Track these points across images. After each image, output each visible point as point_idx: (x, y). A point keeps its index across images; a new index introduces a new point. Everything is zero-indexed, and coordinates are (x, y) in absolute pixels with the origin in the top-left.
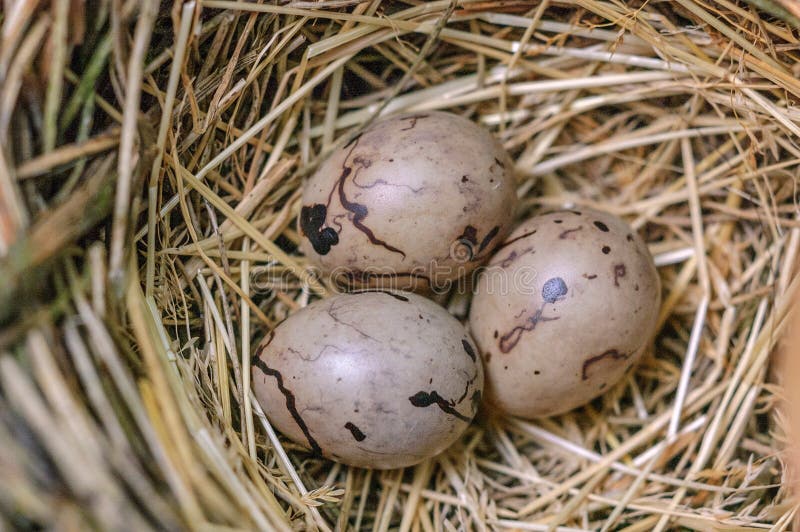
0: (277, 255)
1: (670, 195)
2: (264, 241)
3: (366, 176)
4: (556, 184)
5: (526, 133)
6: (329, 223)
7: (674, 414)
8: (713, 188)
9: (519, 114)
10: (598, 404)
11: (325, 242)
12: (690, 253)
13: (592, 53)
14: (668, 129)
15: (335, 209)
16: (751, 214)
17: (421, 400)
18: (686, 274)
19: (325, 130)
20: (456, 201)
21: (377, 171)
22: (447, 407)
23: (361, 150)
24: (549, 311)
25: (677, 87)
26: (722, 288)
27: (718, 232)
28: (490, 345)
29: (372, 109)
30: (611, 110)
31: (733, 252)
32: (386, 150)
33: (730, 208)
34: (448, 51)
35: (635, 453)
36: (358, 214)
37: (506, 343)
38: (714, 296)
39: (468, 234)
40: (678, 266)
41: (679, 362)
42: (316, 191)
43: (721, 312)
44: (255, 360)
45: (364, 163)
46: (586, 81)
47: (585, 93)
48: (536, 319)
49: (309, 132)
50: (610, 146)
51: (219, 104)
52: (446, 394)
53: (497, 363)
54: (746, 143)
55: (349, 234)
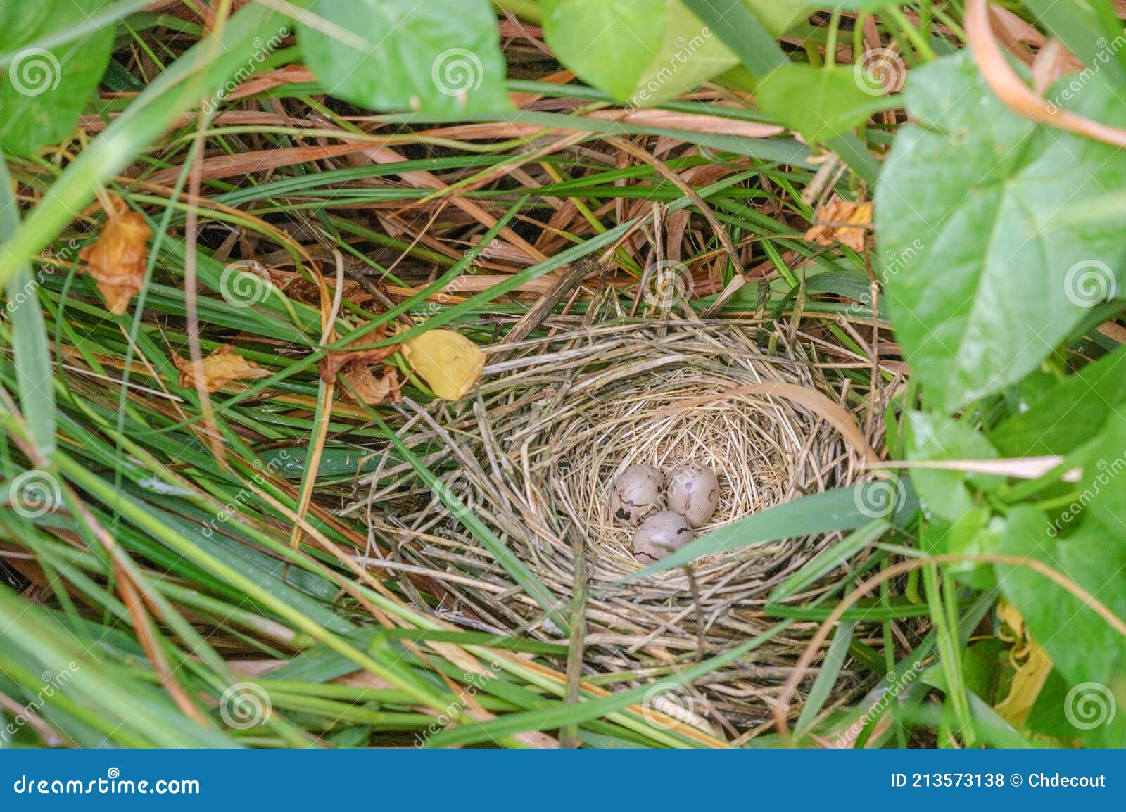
0: (617, 530)
1: (695, 448)
2: (612, 528)
3: (626, 493)
4: (664, 467)
5: (649, 461)
6: (625, 511)
7: (737, 497)
8: (704, 439)
9: (644, 457)
10: (717, 510)
11: (627, 516)
12: (712, 457)
13: (651, 428)
14: (683, 432)
15: (624, 506)
16: (718, 437)
17: (680, 532)
18: (714, 464)
19: (604, 493)
20: (650, 483)
21: (627, 490)
22: (686, 530)
23: (619, 489)
24: (691, 491)
25: (678, 420)
26: (725, 459)
27: (713, 448)
28: (683, 511)
29: (611, 481)
30: (665, 439)
31: (720, 449)
32: (625, 484)
33: (711, 439)
34: (618, 453)
35: (735, 514)
36: (631, 503)
37: (687, 507)
38: (724, 463)
39: (659, 490)
40: (710, 464)
41: (728, 486)
42: (617, 506)
43: (729, 465)
44: (634, 555)
45: (623, 490)
46: (655, 436)
47: (657, 439)
48: (690, 496)
49: (601, 496)
50: (672, 447)
51: (580, 502)
52: (684, 527)
53: (688, 513)
54: (704, 419)
55: (633, 510)
